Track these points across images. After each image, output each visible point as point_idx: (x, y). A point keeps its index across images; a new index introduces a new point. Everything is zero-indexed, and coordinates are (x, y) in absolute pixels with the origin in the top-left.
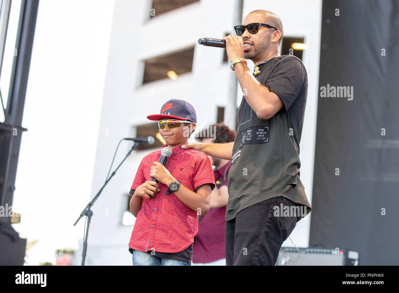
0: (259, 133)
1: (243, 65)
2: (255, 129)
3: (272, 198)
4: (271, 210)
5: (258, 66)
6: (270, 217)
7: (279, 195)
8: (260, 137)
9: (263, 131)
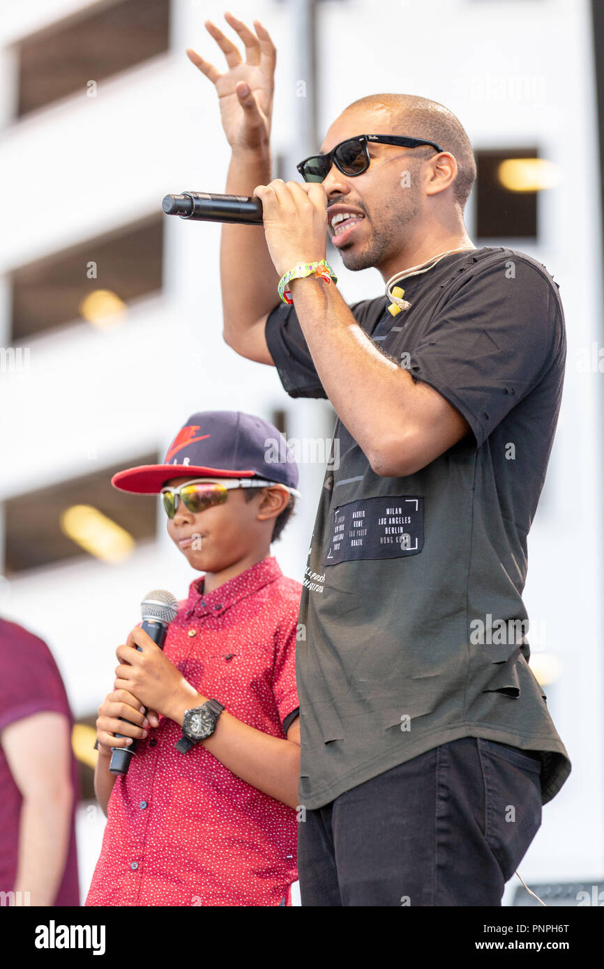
0: (388, 521)
1: (322, 288)
2: (374, 506)
3: (435, 749)
4: (441, 789)
5: (400, 284)
6: (443, 813)
7: (461, 733)
8: (392, 535)
9: (398, 516)
